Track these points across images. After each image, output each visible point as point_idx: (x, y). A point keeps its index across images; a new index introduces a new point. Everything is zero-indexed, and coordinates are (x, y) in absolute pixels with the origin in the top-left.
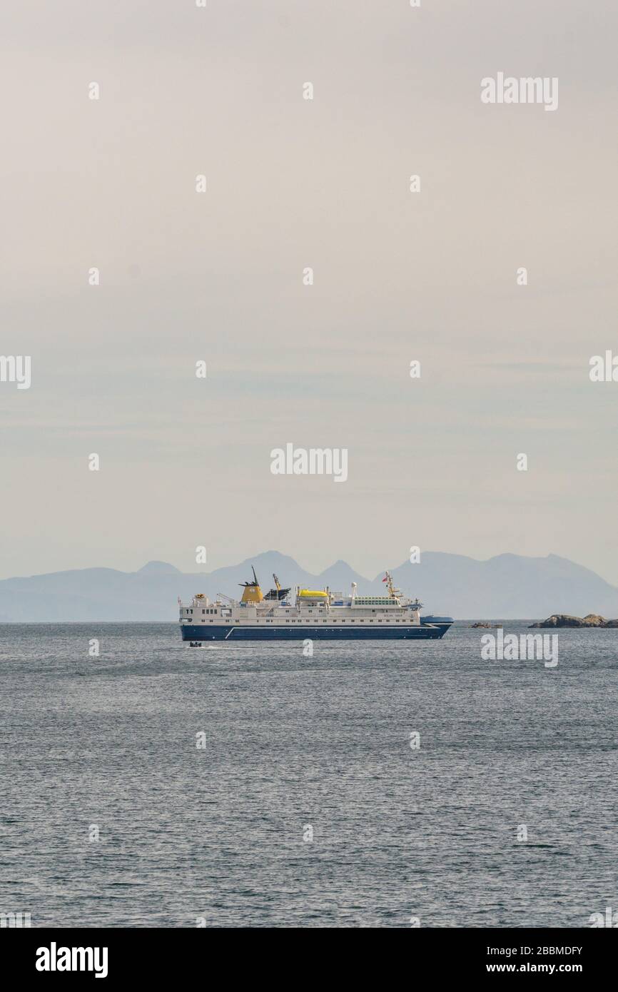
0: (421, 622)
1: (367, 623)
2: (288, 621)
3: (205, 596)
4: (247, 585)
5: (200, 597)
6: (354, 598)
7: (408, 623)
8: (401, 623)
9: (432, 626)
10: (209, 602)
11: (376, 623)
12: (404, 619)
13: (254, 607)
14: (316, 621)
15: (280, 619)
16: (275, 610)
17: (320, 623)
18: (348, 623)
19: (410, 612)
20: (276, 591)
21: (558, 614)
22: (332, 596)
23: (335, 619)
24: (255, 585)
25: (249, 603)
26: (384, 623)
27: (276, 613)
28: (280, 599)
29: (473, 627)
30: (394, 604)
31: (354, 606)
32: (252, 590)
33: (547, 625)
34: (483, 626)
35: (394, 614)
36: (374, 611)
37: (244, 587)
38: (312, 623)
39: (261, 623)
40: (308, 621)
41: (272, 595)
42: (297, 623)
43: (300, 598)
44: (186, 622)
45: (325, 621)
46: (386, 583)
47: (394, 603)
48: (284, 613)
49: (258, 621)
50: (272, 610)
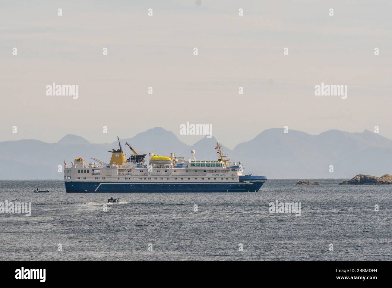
0: (240, 180)
1: (199, 180)
2: (141, 178)
3: (83, 159)
4: (114, 152)
5: (79, 160)
6: (190, 162)
7: (230, 180)
8: (225, 180)
9: (248, 183)
10: (85, 164)
11: (206, 180)
12: (227, 177)
13: (116, 168)
14: (162, 178)
15: (136, 178)
16: (133, 171)
17: (165, 180)
18: (186, 180)
19: (231, 172)
20: (134, 157)
21: (361, 174)
22: (177, 160)
23: (176, 177)
24: (120, 151)
25: (113, 165)
26: (212, 180)
27: (133, 172)
28: (137, 162)
29: (298, 183)
30: (219, 166)
31: (190, 168)
32: (117, 155)
33: (353, 182)
34: (305, 183)
35: (220, 174)
36: (205, 171)
37: (112, 153)
38: (159, 180)
39: (120, 180)
40: (156, 178)
41: (132, 159)
42: (147, 180)
43: (152, 162)
44: (68, 179)
45: (168, 179)
46: (217, 150)
47: (221, 165)
48: (138, 173)
49: (119, 179)
50: (130, 170)
